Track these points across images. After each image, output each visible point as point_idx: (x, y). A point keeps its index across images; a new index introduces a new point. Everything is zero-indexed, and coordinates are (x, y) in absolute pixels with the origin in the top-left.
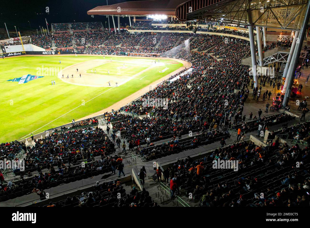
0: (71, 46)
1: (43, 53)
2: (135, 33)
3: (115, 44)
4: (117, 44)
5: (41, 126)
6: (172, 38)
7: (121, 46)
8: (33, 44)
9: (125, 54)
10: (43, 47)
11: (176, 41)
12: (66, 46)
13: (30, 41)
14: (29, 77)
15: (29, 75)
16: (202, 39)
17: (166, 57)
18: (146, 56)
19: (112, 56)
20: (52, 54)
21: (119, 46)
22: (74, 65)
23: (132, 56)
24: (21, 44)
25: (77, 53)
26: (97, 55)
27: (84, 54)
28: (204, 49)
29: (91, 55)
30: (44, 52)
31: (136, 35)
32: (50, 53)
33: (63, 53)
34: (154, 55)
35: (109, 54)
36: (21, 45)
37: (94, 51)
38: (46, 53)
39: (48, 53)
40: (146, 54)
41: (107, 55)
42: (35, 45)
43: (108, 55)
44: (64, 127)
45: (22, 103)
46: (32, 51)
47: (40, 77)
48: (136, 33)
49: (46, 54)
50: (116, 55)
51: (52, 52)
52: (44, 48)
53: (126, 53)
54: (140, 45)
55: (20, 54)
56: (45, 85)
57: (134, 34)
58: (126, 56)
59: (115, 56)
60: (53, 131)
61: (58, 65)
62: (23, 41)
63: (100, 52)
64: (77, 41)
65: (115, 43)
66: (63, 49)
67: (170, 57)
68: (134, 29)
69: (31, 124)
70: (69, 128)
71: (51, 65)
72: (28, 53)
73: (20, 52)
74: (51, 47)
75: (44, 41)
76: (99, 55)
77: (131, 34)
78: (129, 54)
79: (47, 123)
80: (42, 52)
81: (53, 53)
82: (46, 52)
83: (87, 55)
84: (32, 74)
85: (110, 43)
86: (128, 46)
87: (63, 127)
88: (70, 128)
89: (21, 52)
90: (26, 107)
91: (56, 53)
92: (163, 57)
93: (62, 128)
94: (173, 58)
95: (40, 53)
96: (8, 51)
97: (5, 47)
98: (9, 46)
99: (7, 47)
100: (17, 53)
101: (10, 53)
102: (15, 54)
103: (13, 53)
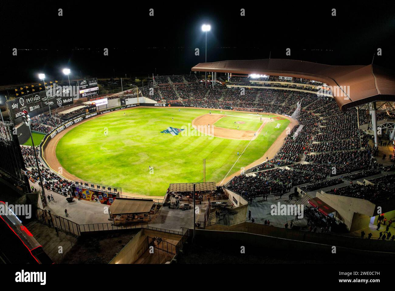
1: (155, 105)
2: (232, 87)
8: (145, 97)
12: (173, 99)
13: (141, 94)
20: (163, 106)
30: (156, 104)
31: (233, 89)
32: (161, 105)
33: (173, 105)
38: (158, 105)
39: (159, 105)
46: (144, 102)
49: (157, 106)
51: (163, 104)
52: (155, 100)
55: (135, 105)
68: (232, 84)
72: (141, 104)
73: (135, 104)
74: (161, 99)
77: (230, 89)
81: (164, 105)
82: (158, 104)
89: (137, 104)
91: (167, 105)
95: (153, 105)
96: (127, 103)
97: (126, 100)
98: (129, 99)
99: (127, 100)
100: (134, 104)
101: (129, 105)
102: (132, 106)
103: (131, 105)
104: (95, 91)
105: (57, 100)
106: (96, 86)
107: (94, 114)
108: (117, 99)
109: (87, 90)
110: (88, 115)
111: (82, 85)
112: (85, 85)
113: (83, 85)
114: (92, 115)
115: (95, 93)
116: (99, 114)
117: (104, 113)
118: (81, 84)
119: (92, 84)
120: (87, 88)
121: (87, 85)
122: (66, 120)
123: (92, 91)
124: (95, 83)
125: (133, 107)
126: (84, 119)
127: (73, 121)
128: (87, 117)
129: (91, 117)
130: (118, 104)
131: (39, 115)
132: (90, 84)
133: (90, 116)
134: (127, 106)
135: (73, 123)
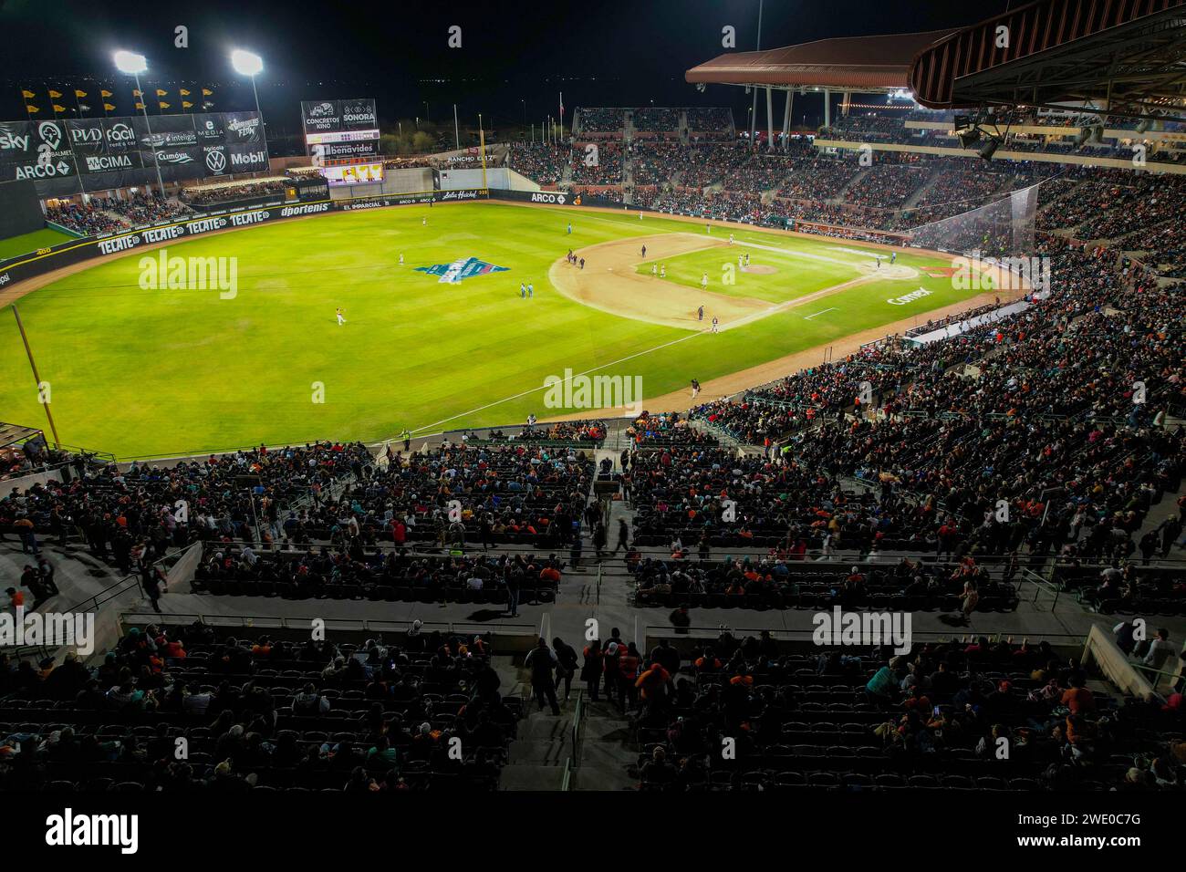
0: (618, 181)
1: (534, 198)
2: (837, 150)
3: (760, 187)
4: (766, 185)
5: (446, 417)
6: (978, 179)
7: (779, 195)
8: (512, 168)
9: (783, 225)
10: (535, 180)
11: (993, 192)
12: (603, 182)
13: (507, 160)
14: (471, 267)
15: (472, 260)
16: (1109, 192)
17: (936, 250)
18: (860, 239)
19: (738, 225)
20: (557, 202)
21: (773, 194)
22: (609, 245)
23: (808, 232)
24: (481, 167)
25: (630, 207)
26: (691, 219)
27: (650, 210)
28: (1108, 230)
29: (671, 216)
30: (536, 193)
31: (840, 158)
32: (552, 199)
33: (590, 201)
34: (888, 238)
35: (733, 217)
36: (479, 170)
37: (684, 205)
38: (541, 198)
40: (860, 231)
41: (725, 223)
42: (516, 171)
43: (728, 220)
44: (500, 433)
45: (426, 340)
46: (505, 188)
47: (501, 269)
48: (840, 151)
49: (539, 202)
50: (754, 224)
51: (557, 196)
52: (538, 182)
53: (790, 222)
54: (847, 197)
55: (474, 195)
56: (505, 296)
57: (833, 157)
58: (786, 232)
59: (751, 227)
60: (464, 437)
61: (564, 238)
62: (488, 158)
63: (704, 209)
64: (639, 167)
65: (759, 182)
66: (593, 189)
67: (949, 252)
68: (836, 137)
69: (423, 405)
70: (512, 437)
71: (541, 236)
72: (495, 194)
73: (473, 191)
74: (559, 179)
75: (543, 161)
76: (697, 220)
77: (824, 156)
78: (800, 225)
79: (466, 411)
80: (532, 193)
81: (561, 200)
82: (542, 194)
83: (661, 215)
84: (481, 260)
85: (744, 183)
86: (803, 196)
87: (496, 432)
88: (515, 438)
89: (478, 190)
90: (431, 353)
91: (569, 201)
92: (923, 247)
93: (492, 435)
94: (962, 255)
95: (525, 197)
96: (446, 184)
97: (441, 172)
98: (451, 172)
99: (445, 175)
100: (467, 192)
101: (451, 192)
102: (461, 195)
103: (457, 192)
104: (366, 143)
105: (207, 152)
106: (369, 126)
107: (317, 208)
108: (421, 171)
109: (336, 137)
110: (294, 207)
111: (315, 117)
112: (327, 116)
113: (319, 117)
114: (310, 209)
115: (366, 149)
116: (335, 208)
117: (354, 206)
118: (313, 113)
119: (354, 117)
120: (334, 128)
121: (337, 120)
122: (201, 210)
123: (352, 139)
124: (365, 117)
125: (464, 199)
126: (275, 215)
127: (227, 218)
128: (287, 212)
129: (303, 214)
130: (425, 186)
131: (134, 190)
132: (346, 118)
133: (297, 211)
134: (444, 193)
135: (224, 222)
